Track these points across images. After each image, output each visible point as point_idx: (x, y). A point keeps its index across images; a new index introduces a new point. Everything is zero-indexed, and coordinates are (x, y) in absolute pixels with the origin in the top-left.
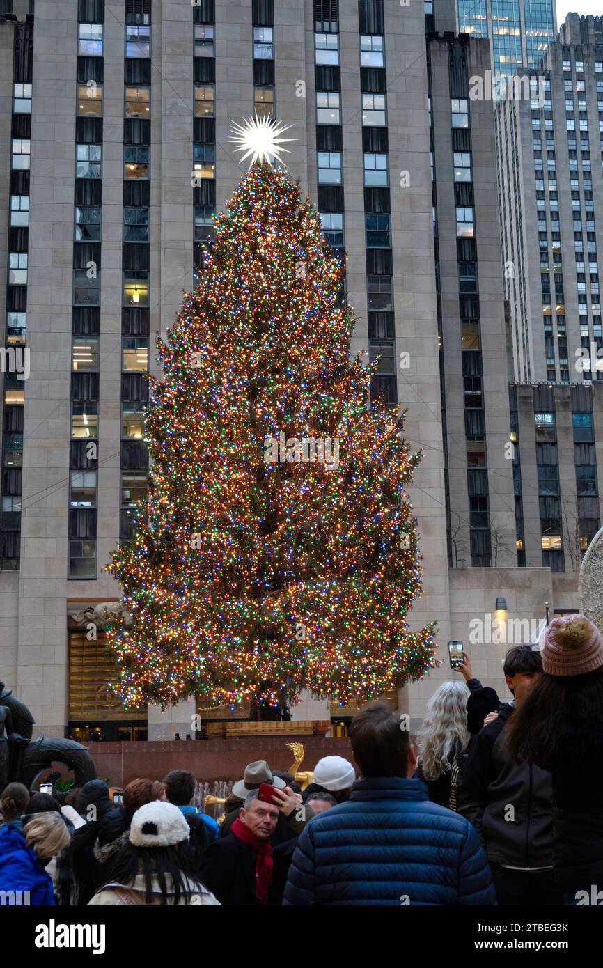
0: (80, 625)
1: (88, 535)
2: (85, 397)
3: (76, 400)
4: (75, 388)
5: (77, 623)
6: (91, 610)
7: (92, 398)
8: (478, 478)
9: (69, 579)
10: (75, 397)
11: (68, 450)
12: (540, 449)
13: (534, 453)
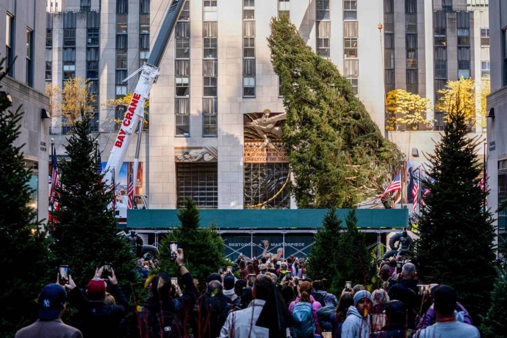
0: (181, 161)
1: (185, 112)
2: (183, 36)
3: (178, 37)
4: (177, 31)
5: (180, 160)
6: (187, 153)
7: (187, 36)
8: (412, 75)
9: (175, 137)
10: (177, 35)
11: (174, 65)
12: (460, 51)
13: (456, 53)
